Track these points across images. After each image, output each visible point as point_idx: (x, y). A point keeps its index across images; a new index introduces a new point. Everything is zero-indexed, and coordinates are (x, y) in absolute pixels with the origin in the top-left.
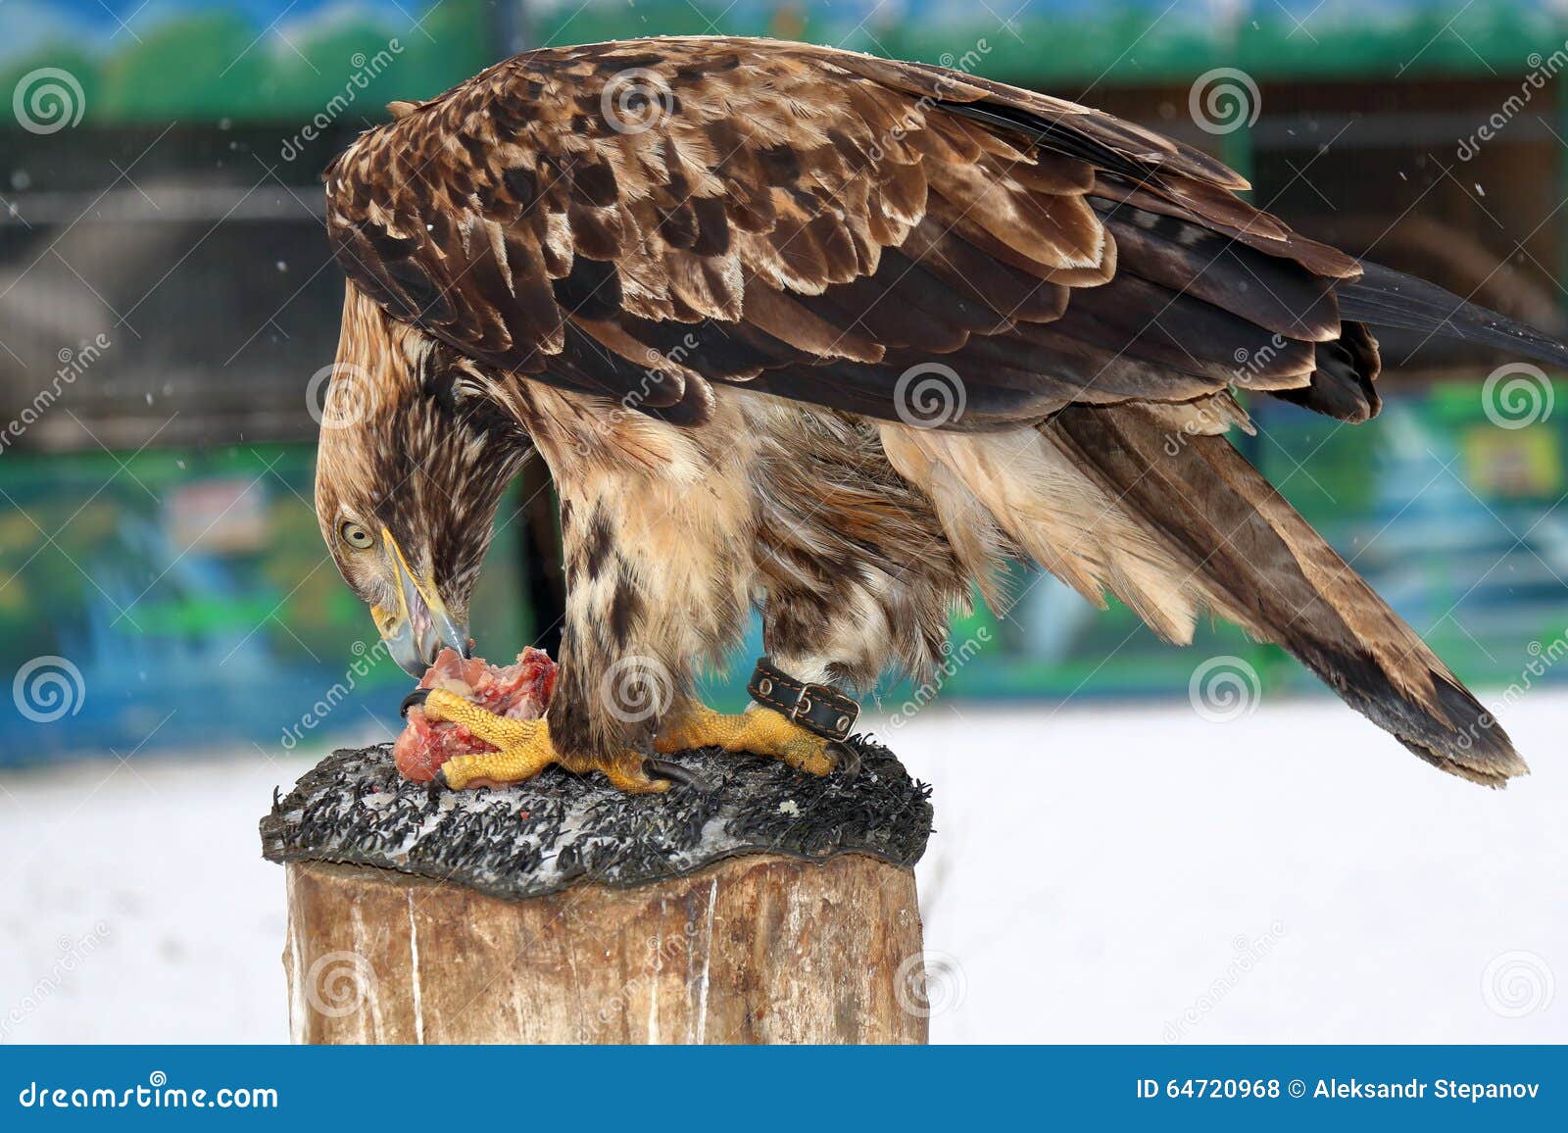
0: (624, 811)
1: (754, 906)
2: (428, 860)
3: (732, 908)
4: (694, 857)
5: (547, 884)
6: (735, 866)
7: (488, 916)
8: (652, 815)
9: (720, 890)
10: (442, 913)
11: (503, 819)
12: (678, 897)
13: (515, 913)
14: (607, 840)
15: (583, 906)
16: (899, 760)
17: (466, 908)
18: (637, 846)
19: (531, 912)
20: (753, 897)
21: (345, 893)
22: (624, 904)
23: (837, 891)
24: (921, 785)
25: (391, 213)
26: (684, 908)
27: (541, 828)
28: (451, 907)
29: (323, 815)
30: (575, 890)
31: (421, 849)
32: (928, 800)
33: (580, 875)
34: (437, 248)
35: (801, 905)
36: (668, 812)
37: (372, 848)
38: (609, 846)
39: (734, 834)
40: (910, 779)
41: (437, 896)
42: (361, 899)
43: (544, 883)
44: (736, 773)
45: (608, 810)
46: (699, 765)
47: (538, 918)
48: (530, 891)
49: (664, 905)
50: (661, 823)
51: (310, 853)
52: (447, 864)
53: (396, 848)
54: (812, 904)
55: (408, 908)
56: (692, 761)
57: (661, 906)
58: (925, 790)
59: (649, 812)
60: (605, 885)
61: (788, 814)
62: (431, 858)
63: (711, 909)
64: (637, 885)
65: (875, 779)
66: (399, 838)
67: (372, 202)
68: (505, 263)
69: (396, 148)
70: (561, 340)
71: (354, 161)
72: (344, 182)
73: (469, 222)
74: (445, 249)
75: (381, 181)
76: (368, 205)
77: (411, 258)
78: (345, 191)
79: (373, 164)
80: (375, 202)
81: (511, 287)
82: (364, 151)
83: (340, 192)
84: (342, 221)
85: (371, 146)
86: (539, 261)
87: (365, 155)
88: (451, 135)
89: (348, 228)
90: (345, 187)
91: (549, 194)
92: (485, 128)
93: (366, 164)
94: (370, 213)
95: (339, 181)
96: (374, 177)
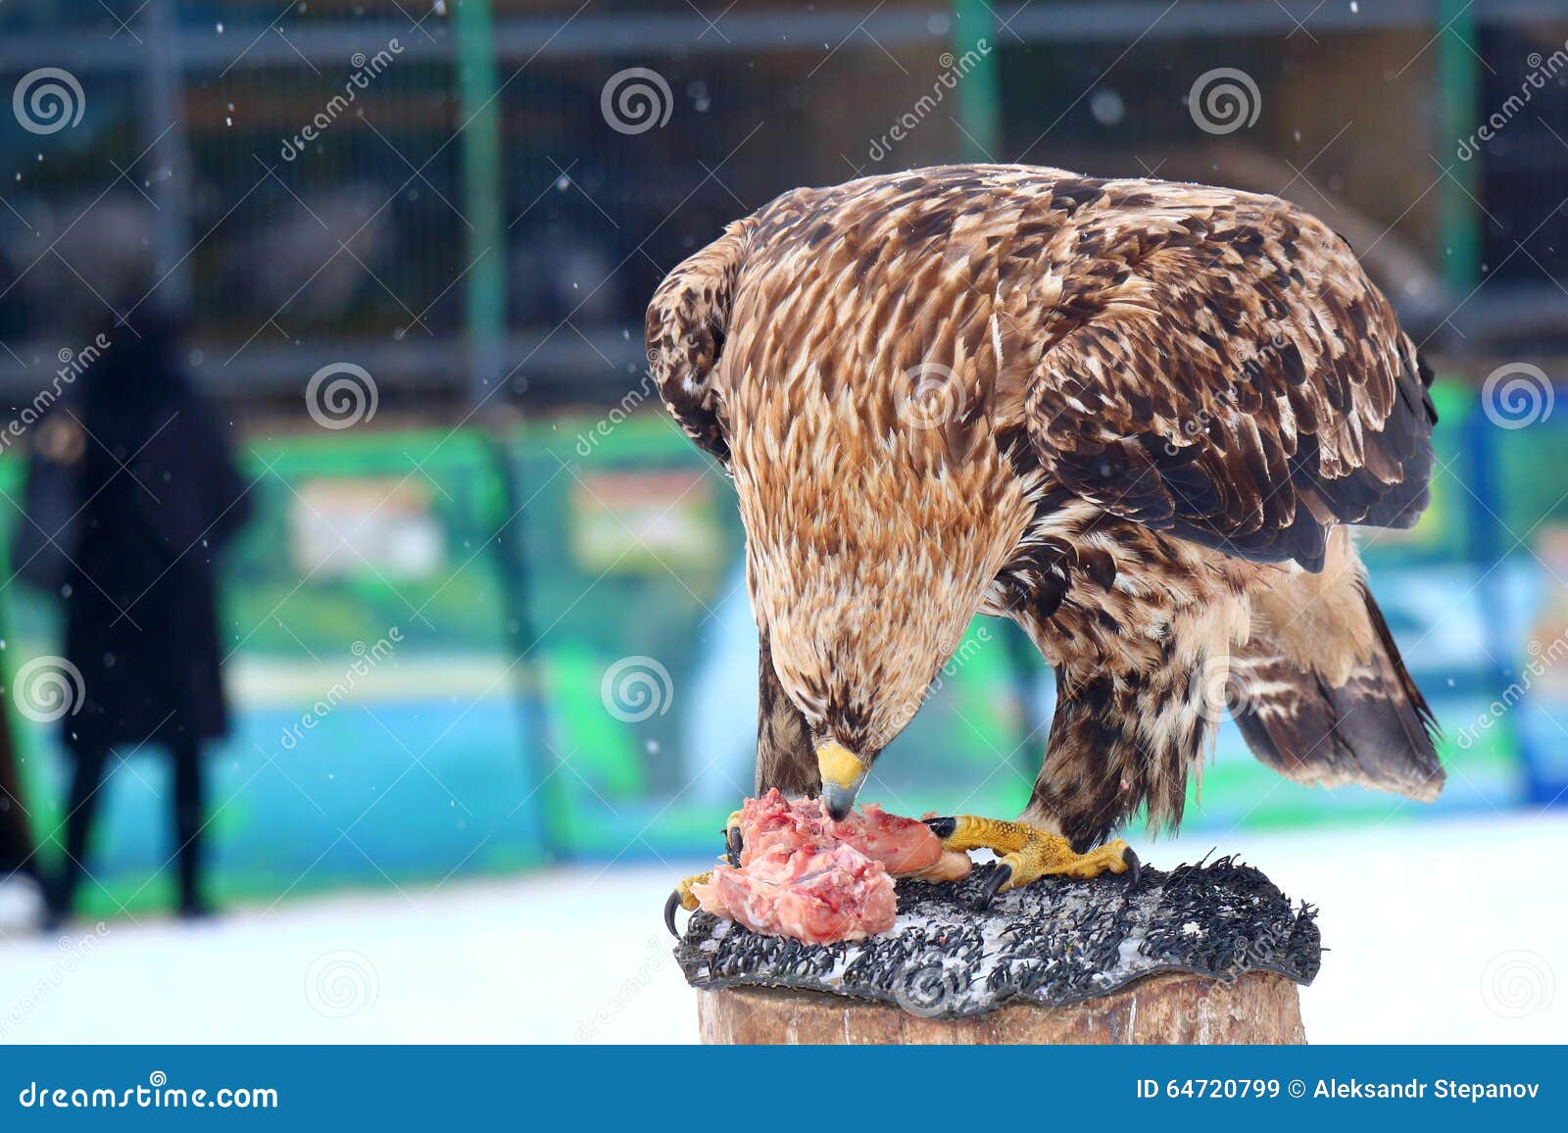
1: (1169, 1019)
2: (862, 983)
3: (1149, 1025)
4: (1114, 977)
5: (981, 1004)
6: (1151, 985)
7: (922, 1036)
8: (1070, 938)
9: (1138, 1007)
10: (877, 1033)
11: (922, 943)
12: (1103, 1014)
13: (949, 1032)
14: (1033, 962)
15: (1014, 1023)
17: (901, 1028)
18: (1060, 967)
19: (964, 1030)
20: (1166, 1014)
21: (780, 1016)
22: (1053, 1021)
23: (1242, 1008)
24: (1304, 907)
25: (1176, 421)
26: (1109, 1024)
27: (963, 951)
28: (887, 1027)
30: (1005, 1008)
31: (855, 972)
33: (1011, 995)
34: (1217, 448)
35: (1210, 1022)
36: (1083, 934)
37: (806, 972)
38: (1035, 969)
39: (1149, 954)
41: (873, 1017)
42: (797, 1022)
43: (977, 1003)
44: (1126, 897)
45: (1022, 934)
46: (1086, 892)
47: (971, 1036)
48: (965, 1011)
49: (1090, 1022)
50: (1081, 946)
51: (742, 979)
52: (882, 987)
53: (827, 973)
54: (1219, 1021)
55: (843, 1029)
56: (1077, 887)
57: (1087, 1022)
58: (1310, 911)
59: (1067, 935)
60: (1036, 1004)
61: (1192, 935)
62: (866, 982)
63: (1131, 1026)
64: (1064, 1004)
65: (1256, 901)
66: (829, 964)
67: (1155, 414)
68: (1262, 452)
69: (1148, 355)
70: (1293, 513)
71: (1112, 375)
72: (1112, 398)
73: (1233, 419)
74: (1223, 447)
75: (1158, 392)
76: (1151, 418)
77: (1195, 462)
78: (1117, 407)
79: (1139, 375)
80: (1158, 413)
81: (1268, 472)
82: (1115, 362)
83: (1109, 408)
84: (1109, 436)
85: (1117, 356)
86: (1279, 444)
87: (1120, 368)
88: (1192, 335)
89: (1117, 443)
90: (1117, 402)
91: (1273, 380)
92: (1215, 325)
93: (1131, 377)
94: (1154, 425)
95: (1103, 398)
96: (1148, 388)
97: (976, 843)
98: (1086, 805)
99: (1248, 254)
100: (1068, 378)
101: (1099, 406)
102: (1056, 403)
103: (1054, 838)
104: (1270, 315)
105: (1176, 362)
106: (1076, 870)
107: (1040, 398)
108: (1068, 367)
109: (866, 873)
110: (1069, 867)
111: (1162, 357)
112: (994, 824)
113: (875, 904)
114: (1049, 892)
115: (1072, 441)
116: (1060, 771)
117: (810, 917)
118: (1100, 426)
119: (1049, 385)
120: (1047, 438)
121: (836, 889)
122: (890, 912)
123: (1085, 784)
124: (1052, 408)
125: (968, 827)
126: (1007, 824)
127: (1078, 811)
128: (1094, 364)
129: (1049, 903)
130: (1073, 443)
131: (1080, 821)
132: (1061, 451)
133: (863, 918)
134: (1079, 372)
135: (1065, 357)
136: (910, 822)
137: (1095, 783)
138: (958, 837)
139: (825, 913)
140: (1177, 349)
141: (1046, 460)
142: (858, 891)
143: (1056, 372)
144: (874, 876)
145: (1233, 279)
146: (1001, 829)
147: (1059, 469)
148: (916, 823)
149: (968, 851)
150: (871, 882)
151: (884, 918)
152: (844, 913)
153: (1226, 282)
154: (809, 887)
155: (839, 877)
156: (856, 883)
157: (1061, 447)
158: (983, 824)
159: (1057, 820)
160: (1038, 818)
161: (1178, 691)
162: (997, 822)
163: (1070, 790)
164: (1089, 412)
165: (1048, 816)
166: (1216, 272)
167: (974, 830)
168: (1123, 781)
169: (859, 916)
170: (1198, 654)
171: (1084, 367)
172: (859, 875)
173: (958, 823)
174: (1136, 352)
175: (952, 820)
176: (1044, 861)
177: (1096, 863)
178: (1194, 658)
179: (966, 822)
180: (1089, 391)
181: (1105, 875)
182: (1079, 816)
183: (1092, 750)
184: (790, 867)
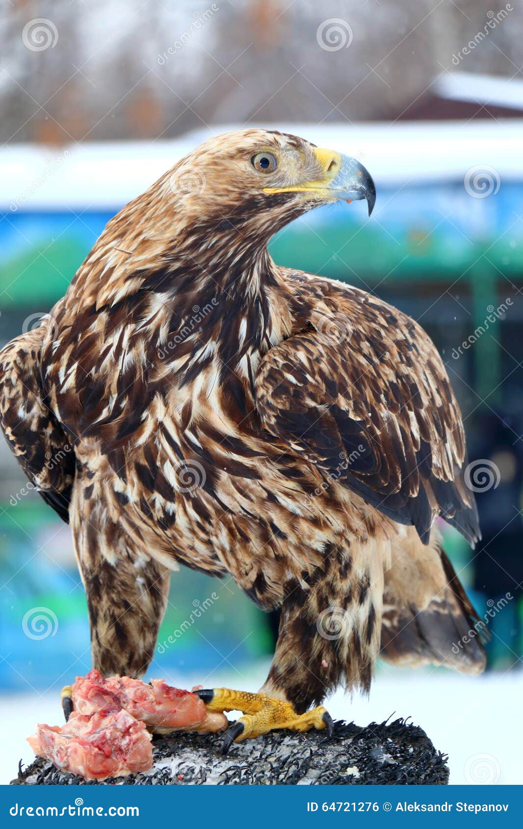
0: (245, 774)
8: (263, 777)
11: (166, 780)
16: (428, 736)
24: (441, 755)
25: (351, 402)
29: (50, 777)
32: (445, 764)
34: (376, 428)
36: (273, 774)
40: (434, 751)
44: (320, 747)
45: (234, 774)
46: (296, 742)
56: (292, 738)
58: (444, 758)
59: (261, 775)
61: (352, 776)
65: (411, 750)
67: (339, 394)
68: (401, 440)
69: (335, 358)
70: (418, 489)
71: (313, 363)
72: (314, 378)
73: (384, 413)
74: (379, 428)
75: (341, 381)
76: (337, 396)
77: (362, 432)
78: (316, 384)
79: (329, 367)
80: (341, 394)
81: (405, 455)
82: (315, 357)
83: (311, 383)
84: (311, 403)
85: (316, 354)
86: (410, 439)
87: (318, 360)
88: (359, 354)
89: (315, 408)
90: (317, 381)
91: (406, 399)
92: (372, 353)
93: (325, 367)
94: (338, 401)
95: (308, 376)
96: (335, 376)
97: (228, 707)
98: (302, 680)
99: (391, 324)
100: (285, 362)
101: (305, 381)
102: (278, 376)
103: (281, 703)
104: (402, 362)
105: (351, 366)
106: (294, 727)
107: (266, 374)
108: (285, 355)
109: (131, 730)
110: (289, 724)
111: (342, 361)
112: (241, 695)
113: (138, 752)
114: (274, 742)
115: (287, 403)
116: (283, 658)
117: (89, 761)
118: (305, 394)
119: (273, 366)
120: (271, 400)
121: (109, 742)
122: (147, 757)
123: (301, 664)
124: (276, 380)
125: (222, 697)
126: (251, 694)
127: (296, 684)
128: (302, 356)
129: (270, 749)
130: (287, 405)
131: (298, 691)
132: (280, 410)
133: (128, 761)
134: (293, 359)
135: (283, 350)
136: (185, 693)
137: (306, 662)
138: (215, 704)
139: (100, 758)
140: (350, 358)
141: (269, 417)
142: (124, 743)
143: (277, 358)
144: (136, 732)
145: (383, 333)
146: (245, 697)
147: (277, 423)
148: (189, 693)
149: (224, 712)
150: (134, 737)
151: (143, 762)
152: (114, 758)
153: (379, 333)
154: (91, 740)
155: (111, 733)
156: (123, 737)
157: (280, 407)
158: (233, 695)
159: (284, 690)
160: (271, 690)
161: (356, 596)
162: (243, 693)
163: (291, 670)
164: (299, 384)
165: (277, 688)
166: (374, 325)
167: (226, 698)
168: (324, 662)
169: (125, 760)
170: (366, 571)
171: (295, 356)
172: (126, 732)
173: (216, 693)
174: (327, 353)
175: (211, 691)
176: (274, 719)
177: (306, 722)
178: (363, 573)
179: (220, 693)
180: (300, 372)
181: (312, 730)
182: (298, 686)
183: (301, 640)
184: (90, 725)
